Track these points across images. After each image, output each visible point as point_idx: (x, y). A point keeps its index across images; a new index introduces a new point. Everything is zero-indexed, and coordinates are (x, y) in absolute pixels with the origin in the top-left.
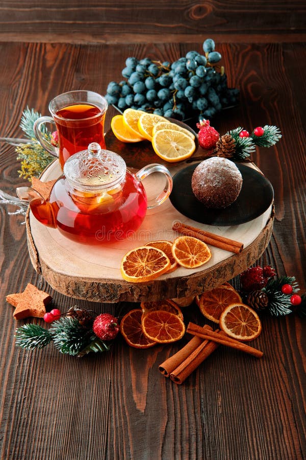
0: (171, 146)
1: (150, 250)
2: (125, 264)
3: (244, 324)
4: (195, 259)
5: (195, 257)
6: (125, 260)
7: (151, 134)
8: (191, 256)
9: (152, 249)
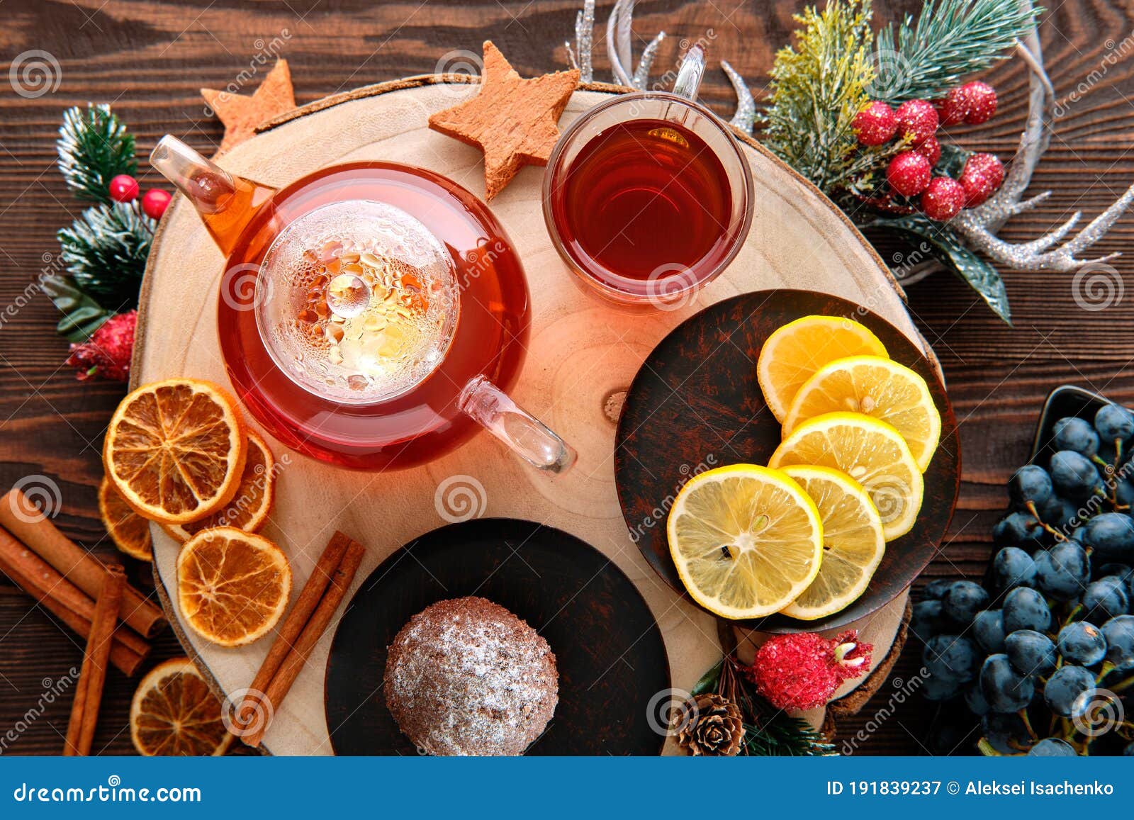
0: (737, 533)
1: (225, 463)
2: (184, 390)
3: (177, 726)
4: (205, 596)
5: (211, 598)
6: (197, 389)
7: (791, 460)
8: (212, 585)
9: (226, 470)
